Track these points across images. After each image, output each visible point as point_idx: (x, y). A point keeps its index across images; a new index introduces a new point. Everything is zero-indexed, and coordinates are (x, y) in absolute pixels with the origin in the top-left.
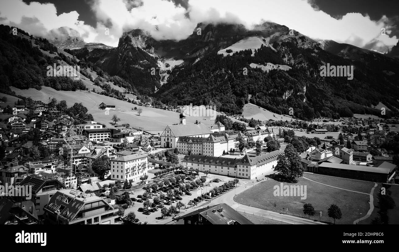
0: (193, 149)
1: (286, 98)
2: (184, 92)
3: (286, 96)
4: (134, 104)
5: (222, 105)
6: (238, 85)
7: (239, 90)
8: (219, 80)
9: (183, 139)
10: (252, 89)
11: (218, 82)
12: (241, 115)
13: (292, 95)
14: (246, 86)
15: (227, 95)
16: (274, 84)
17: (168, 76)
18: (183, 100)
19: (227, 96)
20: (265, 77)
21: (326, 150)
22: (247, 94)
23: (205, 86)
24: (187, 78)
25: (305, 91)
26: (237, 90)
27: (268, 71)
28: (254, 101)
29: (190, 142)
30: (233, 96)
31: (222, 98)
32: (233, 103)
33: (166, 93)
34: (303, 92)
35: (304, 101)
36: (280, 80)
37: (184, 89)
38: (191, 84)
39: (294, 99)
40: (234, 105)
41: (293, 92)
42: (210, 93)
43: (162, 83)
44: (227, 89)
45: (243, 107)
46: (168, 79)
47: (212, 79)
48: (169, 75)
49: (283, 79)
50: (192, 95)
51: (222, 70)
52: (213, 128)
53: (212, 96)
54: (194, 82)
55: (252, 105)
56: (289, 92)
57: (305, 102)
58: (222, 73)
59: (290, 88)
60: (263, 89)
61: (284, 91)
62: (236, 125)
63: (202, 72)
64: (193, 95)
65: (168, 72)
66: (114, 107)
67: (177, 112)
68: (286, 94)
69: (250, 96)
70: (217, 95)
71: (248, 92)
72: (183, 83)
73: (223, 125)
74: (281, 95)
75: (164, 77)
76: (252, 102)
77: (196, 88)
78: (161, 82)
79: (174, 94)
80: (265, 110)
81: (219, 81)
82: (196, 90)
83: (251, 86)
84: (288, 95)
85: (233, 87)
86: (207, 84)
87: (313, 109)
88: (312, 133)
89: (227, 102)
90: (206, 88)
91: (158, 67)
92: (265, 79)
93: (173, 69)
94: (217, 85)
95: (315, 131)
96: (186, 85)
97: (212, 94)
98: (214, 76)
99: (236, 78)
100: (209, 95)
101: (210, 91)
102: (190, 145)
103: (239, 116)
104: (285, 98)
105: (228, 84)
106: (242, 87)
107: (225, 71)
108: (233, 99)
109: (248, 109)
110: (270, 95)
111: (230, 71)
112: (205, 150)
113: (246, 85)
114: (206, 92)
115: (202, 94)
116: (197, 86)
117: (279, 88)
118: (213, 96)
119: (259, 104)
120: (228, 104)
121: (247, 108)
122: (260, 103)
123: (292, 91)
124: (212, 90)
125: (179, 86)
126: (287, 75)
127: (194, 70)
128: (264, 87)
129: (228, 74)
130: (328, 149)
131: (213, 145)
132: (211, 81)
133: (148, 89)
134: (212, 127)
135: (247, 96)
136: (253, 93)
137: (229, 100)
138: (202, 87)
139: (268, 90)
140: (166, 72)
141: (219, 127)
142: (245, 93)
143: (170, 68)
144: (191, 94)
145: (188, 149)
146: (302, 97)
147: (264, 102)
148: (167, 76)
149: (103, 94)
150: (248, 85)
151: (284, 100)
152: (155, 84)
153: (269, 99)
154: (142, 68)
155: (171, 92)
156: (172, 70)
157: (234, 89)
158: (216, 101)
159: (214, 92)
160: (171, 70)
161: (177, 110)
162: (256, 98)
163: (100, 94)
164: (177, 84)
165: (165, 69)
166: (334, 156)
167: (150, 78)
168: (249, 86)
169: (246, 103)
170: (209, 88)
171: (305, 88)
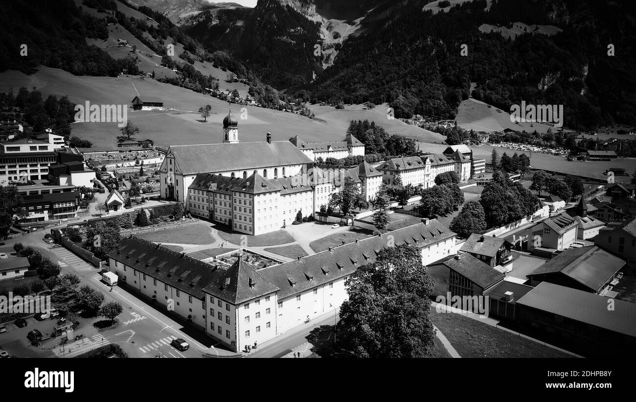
0: (218, 206)
1: (546, 87)
2: (357, 80)
3: (544, 85)
4: (222, 99)
5: (419, 102)
6: (452, 65)
7: (454, 75)
8: (421, 57)
9: (203, 181)
10: (477, 71)
11: (417, 61)
12: (453, 120)
13: (556, 82)
14: (467, 67)
15: (431, 83)
16: (521, 62)
17: (336, 53)
18: (354, 94)
19: (431, 86)
20: (505, 49)
21: (586, 218)
22: (469, 82)
23: (395, 68)
24: (366, 56)
25: (586, 74)
26: (449, 75)
27: (513, 39)
28: (479, 95)
29: (212, 190)
30: (441, 87)
31: (420, 91)
32: (439, 99)
33: (328, 82)
34: (582, 76)
35: (582, 94)
36: (535, 54)
37: (358, 75)
38: (370, 66)
39: (560, 90)
40: (441, 103)
41: (561, 77)
42: (400, 82)
43: (325, 66)
44: (431, 74)
45: (458, 106)
46: (336, 58)
47: (408, 56)
48: (338, 52)
49: (541, 52)
50: (369, 86)
51: (426, 38)
52: (331, 149)
53: (404, 87)
54: (377, 63)
55: (475, 103)
56: (552, 76)
57: (584, 95)
58: (426, 45)
59: (555, 70)
60: (501, 71)
61: (540, 74)
62: (393, 141)
63: (391, 43)
64: (372, 85)
65: (337, 47)
66: (161, 105)
67: (301, 114)
68: (546, 80)
69: (473, 86)
70: (413, 84)
71: (470, 77)
72: (358, 65)
73: (360, 143)
74: (535, 83)
75: (329, 55)
76: (476, 96)
77: (378, 74)
78: (324, 64)
79: (340, 85)
80: (501, 111)
81: (419, 60)
82: (378, 77)
83: (477, 67)
84: (550, 82)
85: (443, 69)
86: (398, 65)
87: (598, 108)
88: (579, 159)
89: (429, 98)
90: (396, 73)
91: (320, 39)
92: (506, 53)
93: (345, 42)
94: (415, 67)
95: (588, 154)
96: (362, 69)
97: (405, 83)
98: (412, 51)
99: (450, 54)
100: (399, 86)
101: (402, 78)
102: (211, 196)
103: (449, 122)
104: (543, 88)
105: (435, 64)
106: (459, 68)
107: (433, 41)
108: (441, 91)
109: (467, 109)
110: (513, 83)
111: (441, 42)
112: (237, 212)
113: (467, 65)
114: (394, 80)
115: (388, 83)
116: (380, 69)
117: (532, 68)
118: (406, 85)
119: (489, 101)
120: (429, 101)
121: (465, 107)
122: (492, 98)
123: (558, 75)
124: (405, 75)
125: (350, 70)
126: (551, 43)
127: (379, 42)
128: (502, 67)
129: (438, 45)
130: (590, 213)
131: (253, 201)
132: (406, 60)
133: (300, 77)
134: (329, 147)
135: (467, 86)
136: (479, 80)
137: (433, 93)
138: (389, 71)
139: (508, 74)
140: (332, 47)
141: (349, 146)
142: (465, 81)
143: (340, 41)
144: (368, 84)
145: (209, 205)
146: (578, 86)
147: (499, 97)
148: (333, 54)
149: (168, 83)
150: (471, 65)
151: (540, 92)
152: (313, 68)
153: (510, 91)
154: (293, 41)
155: (336, 81)
156: (343, 42)
157: (444, 73)
158: (409, 95)
159: (408, 80)
160: (341, 43)
161: (302, 112)
162: (484, 89)
163: (164, 82)
164: (347, 67)
165: (331, 43)
166: (596, 248)
167: (306, 58)
168: (473, 67)
169: (463, 100)
170: (401, 73)
171: (586, 68)
